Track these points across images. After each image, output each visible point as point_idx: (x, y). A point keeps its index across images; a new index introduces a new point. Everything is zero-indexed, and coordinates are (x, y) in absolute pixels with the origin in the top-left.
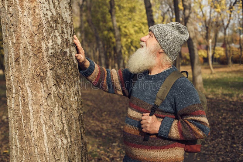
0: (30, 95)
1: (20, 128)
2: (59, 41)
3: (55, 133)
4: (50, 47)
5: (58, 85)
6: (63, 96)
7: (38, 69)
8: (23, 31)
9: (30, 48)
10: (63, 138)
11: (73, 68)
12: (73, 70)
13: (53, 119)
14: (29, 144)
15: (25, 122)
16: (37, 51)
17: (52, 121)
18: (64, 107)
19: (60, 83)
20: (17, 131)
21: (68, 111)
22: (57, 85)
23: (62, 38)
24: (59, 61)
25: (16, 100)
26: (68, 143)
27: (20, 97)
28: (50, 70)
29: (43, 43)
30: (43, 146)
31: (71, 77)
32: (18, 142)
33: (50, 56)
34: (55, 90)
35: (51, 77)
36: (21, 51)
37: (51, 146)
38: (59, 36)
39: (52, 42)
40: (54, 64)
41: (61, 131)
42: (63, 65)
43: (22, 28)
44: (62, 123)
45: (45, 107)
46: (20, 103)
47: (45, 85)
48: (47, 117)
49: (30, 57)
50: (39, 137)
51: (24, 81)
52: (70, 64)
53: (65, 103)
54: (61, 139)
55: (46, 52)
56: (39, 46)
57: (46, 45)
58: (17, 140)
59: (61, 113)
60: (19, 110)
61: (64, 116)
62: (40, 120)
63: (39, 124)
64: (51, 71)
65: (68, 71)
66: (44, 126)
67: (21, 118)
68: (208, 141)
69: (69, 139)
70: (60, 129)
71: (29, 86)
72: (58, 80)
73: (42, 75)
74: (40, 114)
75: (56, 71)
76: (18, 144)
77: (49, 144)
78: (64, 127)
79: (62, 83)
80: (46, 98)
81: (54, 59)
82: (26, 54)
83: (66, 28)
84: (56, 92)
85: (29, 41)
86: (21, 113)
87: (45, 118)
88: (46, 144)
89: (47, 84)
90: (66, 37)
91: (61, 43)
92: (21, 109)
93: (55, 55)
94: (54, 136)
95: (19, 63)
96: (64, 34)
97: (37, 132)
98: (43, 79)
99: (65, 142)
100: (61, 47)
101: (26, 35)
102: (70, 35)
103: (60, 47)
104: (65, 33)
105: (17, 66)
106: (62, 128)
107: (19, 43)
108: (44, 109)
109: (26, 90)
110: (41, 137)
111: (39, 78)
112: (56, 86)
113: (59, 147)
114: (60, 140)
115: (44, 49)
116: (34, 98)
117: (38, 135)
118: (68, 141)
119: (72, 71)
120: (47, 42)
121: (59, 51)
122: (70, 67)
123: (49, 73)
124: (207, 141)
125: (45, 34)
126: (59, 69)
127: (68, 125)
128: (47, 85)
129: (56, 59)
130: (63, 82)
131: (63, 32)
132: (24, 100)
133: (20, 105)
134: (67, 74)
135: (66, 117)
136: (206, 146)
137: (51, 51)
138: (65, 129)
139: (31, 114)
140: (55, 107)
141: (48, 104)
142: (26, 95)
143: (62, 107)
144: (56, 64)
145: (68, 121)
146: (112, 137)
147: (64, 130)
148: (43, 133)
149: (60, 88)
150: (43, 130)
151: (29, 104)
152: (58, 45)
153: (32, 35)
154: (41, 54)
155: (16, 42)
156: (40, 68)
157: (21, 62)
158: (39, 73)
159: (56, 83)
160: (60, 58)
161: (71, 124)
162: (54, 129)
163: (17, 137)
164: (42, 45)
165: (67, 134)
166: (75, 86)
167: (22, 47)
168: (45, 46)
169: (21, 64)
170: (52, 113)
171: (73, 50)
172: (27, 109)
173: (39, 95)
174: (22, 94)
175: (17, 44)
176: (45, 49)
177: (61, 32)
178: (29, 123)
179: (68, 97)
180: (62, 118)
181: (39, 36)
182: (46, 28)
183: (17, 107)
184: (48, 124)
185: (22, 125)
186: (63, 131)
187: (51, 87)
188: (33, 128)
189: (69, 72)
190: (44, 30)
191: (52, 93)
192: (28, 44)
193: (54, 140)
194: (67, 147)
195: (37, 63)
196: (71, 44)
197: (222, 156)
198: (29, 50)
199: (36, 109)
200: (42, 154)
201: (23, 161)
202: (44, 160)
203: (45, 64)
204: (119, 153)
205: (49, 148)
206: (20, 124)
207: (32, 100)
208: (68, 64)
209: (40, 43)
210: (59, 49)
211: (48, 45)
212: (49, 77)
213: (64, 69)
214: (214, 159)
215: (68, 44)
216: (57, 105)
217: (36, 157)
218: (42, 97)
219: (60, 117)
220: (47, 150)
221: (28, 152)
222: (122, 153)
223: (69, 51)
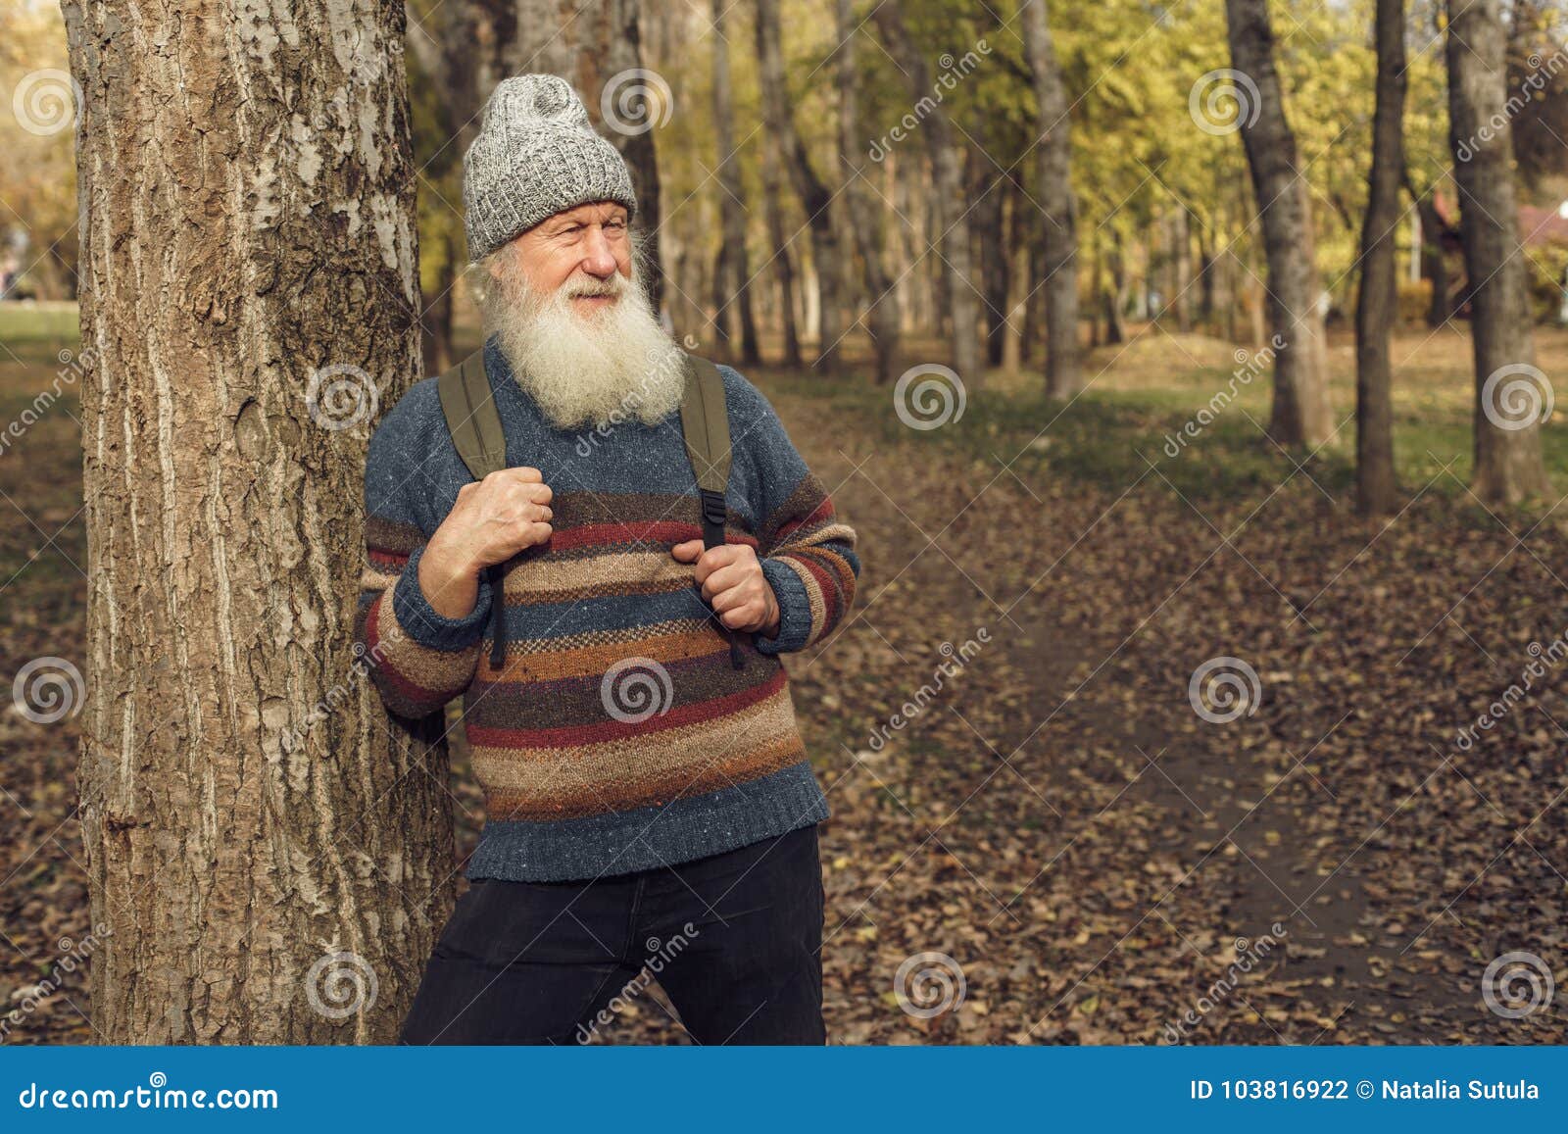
0: (165, 403)
1: (124, 552)
2: (310, 166)
3: (268, 577)
4: (265, 192)
5: (292, 365)
7: (203, 287)
8: (146, 115)
9: (172, 195)
10: (302, 604)
11: (374, 289)
12: (373, 300)
13: (259, 515)
14: (155, 619)
15: (142, 522)
16: (201, 206)
17: (257, 522)
18: (313, 465)
19: (299, 357)
20: (113, 563)
21: (335, 483)
22: (288, 362)
23: (326, 150)
24: (302, 257)
25: (115, 425)
26: (323, 628)
27: (127, 413)
28: (259, 295)
29: (233, 170)
30: (210, 633)
31: (361, 330)
32: (112, 612)
33: (263, 232)
34: (277, 387)
35: (262, 326)
36: (137, 207)
37: (246, 635)
38: (311, 141)
39: (275, 170)
40: (278, 270)
41: (291, 571)
42: (320, 275)
43: (143, 101)
44: (302, 538)
45: (228, 461)
46: (129, 440)
47: (231, 359)
48: (236, 504)
49: (173, 233)
50: (197, 590)
51: (144, 340)
52: (362, 273)
53: (321, 446)
54: (292, 609)
55: (245, 215)
56: (210, 185)
57: (247, 183)
58: (112, 604)
59: (300, 492)
60: (120, 469)
61: (311, 508)
62: (203, 514)
63: (197, 533)
64: (262, 302)
65: (344, 306)
66: (220, 544)
67: (128, 507)
69: (330, 610)
70: (288, 563)
71: (163, 364)
72: (292, 344)
73: (219, 314)
74: (202, 492)
75: (283, 300)
76: (114, 621)
77: (236, 628)
78: (307, 553)
79: (310, 358)
80: (236, 421)
81: (279, 248)
82: (154, 220)
83: (353, 103)
84: (280, 398)
85: (171, 160)
86: (129, 481)
87: (222, 508)
88: (224, 626)
89: (242, 356)
90: (346, 147)
91: (321, 176)
92: (129, 462)
93: (285, 230)
94: (262, 591)
95: (128, 260)
96: (337, 135)
97: (191, 571)
98: (224, 334)
99: (310, 620)
100: (316, 192)
101: (160, 134)
102: (375, 136)
103: (310, 192)
104: (342, 130)
105: (120, 273)
106: (298, 559)
107: (129, 171)
108: (223, 468)
109: (152, 379)
110: (203, 593)
111: (209, 328)
112: (281, 369)
113: (282, 641)
114: (285, 610)
115: (236, 199)
116: (181, 419)
117: (193, 580)
118: (323, 619)
119: (368, 305)
120: (249, 168)
121: (306, 210)
122: (359, 286)
123: (255, 310)
125: (244, 131)
126: (302, 294)
127: (328, 546)
128: (239, 364)
129: (290, 245)
130: (314, 350)
131: (331, 123)
132: (142, 426)
133: (128, 449)
135: (319, 510)
137: (265, 209)
138: (312, 562)
139: (169, 487)
140: (271, 462)
141: (239, 449)
142: (147, 402)
143: (303, 463)
144: (289, 268)
145: (331, 530)
147: (307, 566)
148: (215, 575)
149: (302, 378)
150: (217, 562)
151: (161, 445)
152: (305, 185)
153: (185, 134)
154: (221, 221)
155: (119, 162)
156: (211, 286)
157: (136, 253)
158: (205, 308)
159: (279, 354)
160: (308, 243)
161: (344, 543)
162: (261, 562)
163: (110, 588)
164: (229, 183)
165: (323, 587)
166: (380, 374)
167: (142, 190)
168: (240, 187)
169: (136, 263)
170: (255, 488)
171: (385, 210)
172: (153, 466)
173: (203, 405)
174: (136, 399)
175: (122, 175)
176: (239, 198)
177: (320, 123)
178: (157, 529)
180: (301, 517)
181: (215, 138)
182: (251, 104)
183: (114, 454)
184: (238, 537)
185: (131, 535)
186: (302, 570)
187: (256, 373)
188: (176, 551)
189: (351, 310)
190: (241, 112)
191: (263, 401)
192: (166, 176)
193: (261, 609)
194: (318, 647)
195: (200, 260)
196: (373, 178)
197: (1470, 865)
198: (171, 201)
199: (190, 464)
200: (208, 668)
201: (128, 698)
202: (213, 696)
203: (236, 266)
204: (872, 801)
205: (234, 642)
206: (125, 530)
207: (174, 424)
208: (346, 271)
209: (217, 172)
210: (306, 199)
211: (254, 180)
212: (250, 327)
213: (325, 292)
214: (1417, 875)
215: (356, 179)
216: (281, 455)
217: (178, 677)
218: (214, 413)
219: (294, 508)
220: (229, 649)
221: (147, 654)
222: (887, 805)
223: (359, 211)
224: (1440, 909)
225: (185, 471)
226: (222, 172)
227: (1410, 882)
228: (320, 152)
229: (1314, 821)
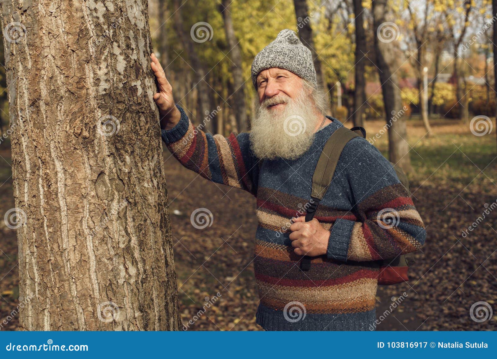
0: (60, 175)
1: (40, 244)
2: (121, 65)
3: (112, 253)
4: (103, 78)
5: (119, 155)
6: (129, 178)
7: (78, 121)
8: (46, 44)
9: (60, 79)
10: (129, 264)
11: (149, 120)
12: (149, 125)
13: (108, 224)
14: (60, 275)
15: (51, 230)
16: (75, 85)
17: (106, 228)
18: (130, 200)
19: (122, 151)
20: (35, 249)
21: (139, 208)
22: (117, 154)
23: (127, 57)
24: (121, 106)
25: (34, 186)
26: (138, 274)
27: (40, 181)
29: (88, 68)
30: (88, 280)
31: (145, 138)
32: (35, 272)
33: (103, 95)
34: (112, 166)
35: (105, 138)
36: (42, 86)
37: (104, 280)
38: (121, 54)
39: (107, 67)
40: (111, 113)
41: (123, 249)
42: (128, 115)
43: (44, 38)
44: (127, 233)
45: (93, 201)
46: (42, 193)
47: (92, 154)
48: (97, 220)
49: (62, 97)
50: (80, 261)
51: (49, 146)
52: (143, 113)
53: (133, 192)
54: (124, 265)
55: (95, 88)
56: (79, 75)
58: (35, 268)
59: (125, 213)
60: (38, 206)
61: (130, 220)
62: (81, 226)
63: (79, 235)
65: (138, 128)
66: (89, 238)
67: (43, 223)
68: (420, 273)
69: (140, 265)
70: (122, 246)
71: (58, 157)
72: (119, 145)
73: (86, 134)
74: (81, 215)
76: (37, 276)
77: (100, 276)
78: (130, 241)
79: (127, 152)
80: (95, 182)
81: (110, 103)
82: (52, 91)
83: (136, 38)
84: (114, 171)
85: (59, 64)
86: (42, 211)
87: (91, 222)
88: (93, 276)
89: (97, 152)
90: (134, 57)
91: (126, 70)
92: (42, 203)
93: (113, 94)
94: (111, 259)
95: (39, 110)
96: (131, 51)
97: (76, 252)
98: (88, 143)
99: (133, 271)
100: (124, 77)
101: (53, 52)
102: (144, 52)
103: (122, 77)
104: (133, 49)
105: (34, 116)
106: (126, 243)
107: (38, 69)
108: (90, 204)
109: (54, 165)
110: (83, 262)
111: (81, 140)
112: (115, 157)
113: (121, 281)
114: (121, 267)
115: (90, 81)
116: (69, 182)
117: (78, 256)
118: (138, 269)
119: (147, 127)
120: (96, 67)
121: (121, 85)
122: (143, 119)
124: (417, 274)
125: (92, 50)
126: (121, 122)
127: (138, 237)
128: (96, 156)
129: (115, 101)
130: (128, 148)
131: (128, 46)
132: (49, 186)
133: (41, 197)
134: (137, 133)
135: (134, 220)
136: (416, 283)
137: (104, 85)
138: (132, 244)
139: (63, 213)
140: (112, 200)
141: (97, 195)
142: (52, 176)
143: (127, 199)
144: (116, 111)
145: (139, 229)
146: (224, 265)
147: (130, 246)
148: (88, 253)
149: (123, 161)
150: (89, 247)
151: (59, 195)
152: (120, 74)
153: (65, 52)
154: (84, 91)
155: (32, 66)
156: (81, 121)
157: (43, 108)
158: (79, 131)
159: (114, 150)
160: (123, 99)
161: (145, 235)
162: (109, 246)
163: (34, 261)
164: (87, 73)
165: (137, 255)
166: (153, 157)
167: (45, 78)
168: (92, 75)
169: (43, 112)
170: (105, 212)
171: (149, 85)
172: (56, 204)
173: (80, 175)
174: (46, 174)
175: (34, 72)
176: (92, 80)
177: (124, 46)
178: (59, 233)
179: (139, 179)
180: (126, 223)
181: (80, 54)
182: (95, 37)
183: (34, 199)
184: (98, 235)
185: (45, 236)
186: (128, 249)
187: (103, 160)
188: (68, 243)
189: (141, 129)
190: (91, 41)
191: (107, 172)
192: (57, 72)
193: (110, 267)
194: (137, 282)
195: (76, 109)
196: (145, 71)
197: (449, 304)
198: (59, 82)
199: (74, 203)
200: (86, 296)
201: (46, 311)
202: (90, 309)
203: (92, 111)
204: (238, 296)
205: (99, 284)
206: (41, 234)
207: (66, 185)
208: (138, 112)
209: (81, 69)
210: (121, 80)
211: (98, 72)
212: (100, 139)
213: (130, 122)
214: (432, 310)
215: (139, 71)
216: (116, 196)
217: (72, 301)
218: (85, 179)
219: (123, 220)
220: (96, 287)
221: (56, 291)
222: (244, 297)
223: (141, 85)
224: (447, 322)
225: (72, 207)
226: (84, 69)
227: (431, 312)
228: (125, 59)
229: (389, 292)
